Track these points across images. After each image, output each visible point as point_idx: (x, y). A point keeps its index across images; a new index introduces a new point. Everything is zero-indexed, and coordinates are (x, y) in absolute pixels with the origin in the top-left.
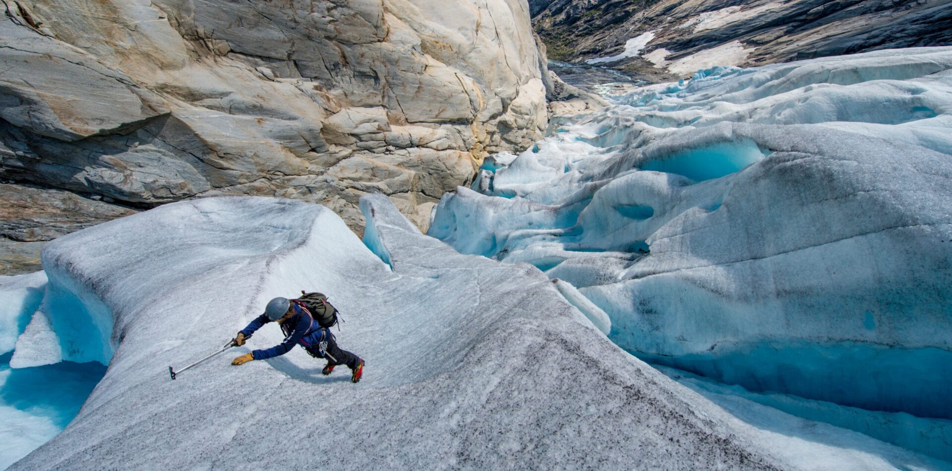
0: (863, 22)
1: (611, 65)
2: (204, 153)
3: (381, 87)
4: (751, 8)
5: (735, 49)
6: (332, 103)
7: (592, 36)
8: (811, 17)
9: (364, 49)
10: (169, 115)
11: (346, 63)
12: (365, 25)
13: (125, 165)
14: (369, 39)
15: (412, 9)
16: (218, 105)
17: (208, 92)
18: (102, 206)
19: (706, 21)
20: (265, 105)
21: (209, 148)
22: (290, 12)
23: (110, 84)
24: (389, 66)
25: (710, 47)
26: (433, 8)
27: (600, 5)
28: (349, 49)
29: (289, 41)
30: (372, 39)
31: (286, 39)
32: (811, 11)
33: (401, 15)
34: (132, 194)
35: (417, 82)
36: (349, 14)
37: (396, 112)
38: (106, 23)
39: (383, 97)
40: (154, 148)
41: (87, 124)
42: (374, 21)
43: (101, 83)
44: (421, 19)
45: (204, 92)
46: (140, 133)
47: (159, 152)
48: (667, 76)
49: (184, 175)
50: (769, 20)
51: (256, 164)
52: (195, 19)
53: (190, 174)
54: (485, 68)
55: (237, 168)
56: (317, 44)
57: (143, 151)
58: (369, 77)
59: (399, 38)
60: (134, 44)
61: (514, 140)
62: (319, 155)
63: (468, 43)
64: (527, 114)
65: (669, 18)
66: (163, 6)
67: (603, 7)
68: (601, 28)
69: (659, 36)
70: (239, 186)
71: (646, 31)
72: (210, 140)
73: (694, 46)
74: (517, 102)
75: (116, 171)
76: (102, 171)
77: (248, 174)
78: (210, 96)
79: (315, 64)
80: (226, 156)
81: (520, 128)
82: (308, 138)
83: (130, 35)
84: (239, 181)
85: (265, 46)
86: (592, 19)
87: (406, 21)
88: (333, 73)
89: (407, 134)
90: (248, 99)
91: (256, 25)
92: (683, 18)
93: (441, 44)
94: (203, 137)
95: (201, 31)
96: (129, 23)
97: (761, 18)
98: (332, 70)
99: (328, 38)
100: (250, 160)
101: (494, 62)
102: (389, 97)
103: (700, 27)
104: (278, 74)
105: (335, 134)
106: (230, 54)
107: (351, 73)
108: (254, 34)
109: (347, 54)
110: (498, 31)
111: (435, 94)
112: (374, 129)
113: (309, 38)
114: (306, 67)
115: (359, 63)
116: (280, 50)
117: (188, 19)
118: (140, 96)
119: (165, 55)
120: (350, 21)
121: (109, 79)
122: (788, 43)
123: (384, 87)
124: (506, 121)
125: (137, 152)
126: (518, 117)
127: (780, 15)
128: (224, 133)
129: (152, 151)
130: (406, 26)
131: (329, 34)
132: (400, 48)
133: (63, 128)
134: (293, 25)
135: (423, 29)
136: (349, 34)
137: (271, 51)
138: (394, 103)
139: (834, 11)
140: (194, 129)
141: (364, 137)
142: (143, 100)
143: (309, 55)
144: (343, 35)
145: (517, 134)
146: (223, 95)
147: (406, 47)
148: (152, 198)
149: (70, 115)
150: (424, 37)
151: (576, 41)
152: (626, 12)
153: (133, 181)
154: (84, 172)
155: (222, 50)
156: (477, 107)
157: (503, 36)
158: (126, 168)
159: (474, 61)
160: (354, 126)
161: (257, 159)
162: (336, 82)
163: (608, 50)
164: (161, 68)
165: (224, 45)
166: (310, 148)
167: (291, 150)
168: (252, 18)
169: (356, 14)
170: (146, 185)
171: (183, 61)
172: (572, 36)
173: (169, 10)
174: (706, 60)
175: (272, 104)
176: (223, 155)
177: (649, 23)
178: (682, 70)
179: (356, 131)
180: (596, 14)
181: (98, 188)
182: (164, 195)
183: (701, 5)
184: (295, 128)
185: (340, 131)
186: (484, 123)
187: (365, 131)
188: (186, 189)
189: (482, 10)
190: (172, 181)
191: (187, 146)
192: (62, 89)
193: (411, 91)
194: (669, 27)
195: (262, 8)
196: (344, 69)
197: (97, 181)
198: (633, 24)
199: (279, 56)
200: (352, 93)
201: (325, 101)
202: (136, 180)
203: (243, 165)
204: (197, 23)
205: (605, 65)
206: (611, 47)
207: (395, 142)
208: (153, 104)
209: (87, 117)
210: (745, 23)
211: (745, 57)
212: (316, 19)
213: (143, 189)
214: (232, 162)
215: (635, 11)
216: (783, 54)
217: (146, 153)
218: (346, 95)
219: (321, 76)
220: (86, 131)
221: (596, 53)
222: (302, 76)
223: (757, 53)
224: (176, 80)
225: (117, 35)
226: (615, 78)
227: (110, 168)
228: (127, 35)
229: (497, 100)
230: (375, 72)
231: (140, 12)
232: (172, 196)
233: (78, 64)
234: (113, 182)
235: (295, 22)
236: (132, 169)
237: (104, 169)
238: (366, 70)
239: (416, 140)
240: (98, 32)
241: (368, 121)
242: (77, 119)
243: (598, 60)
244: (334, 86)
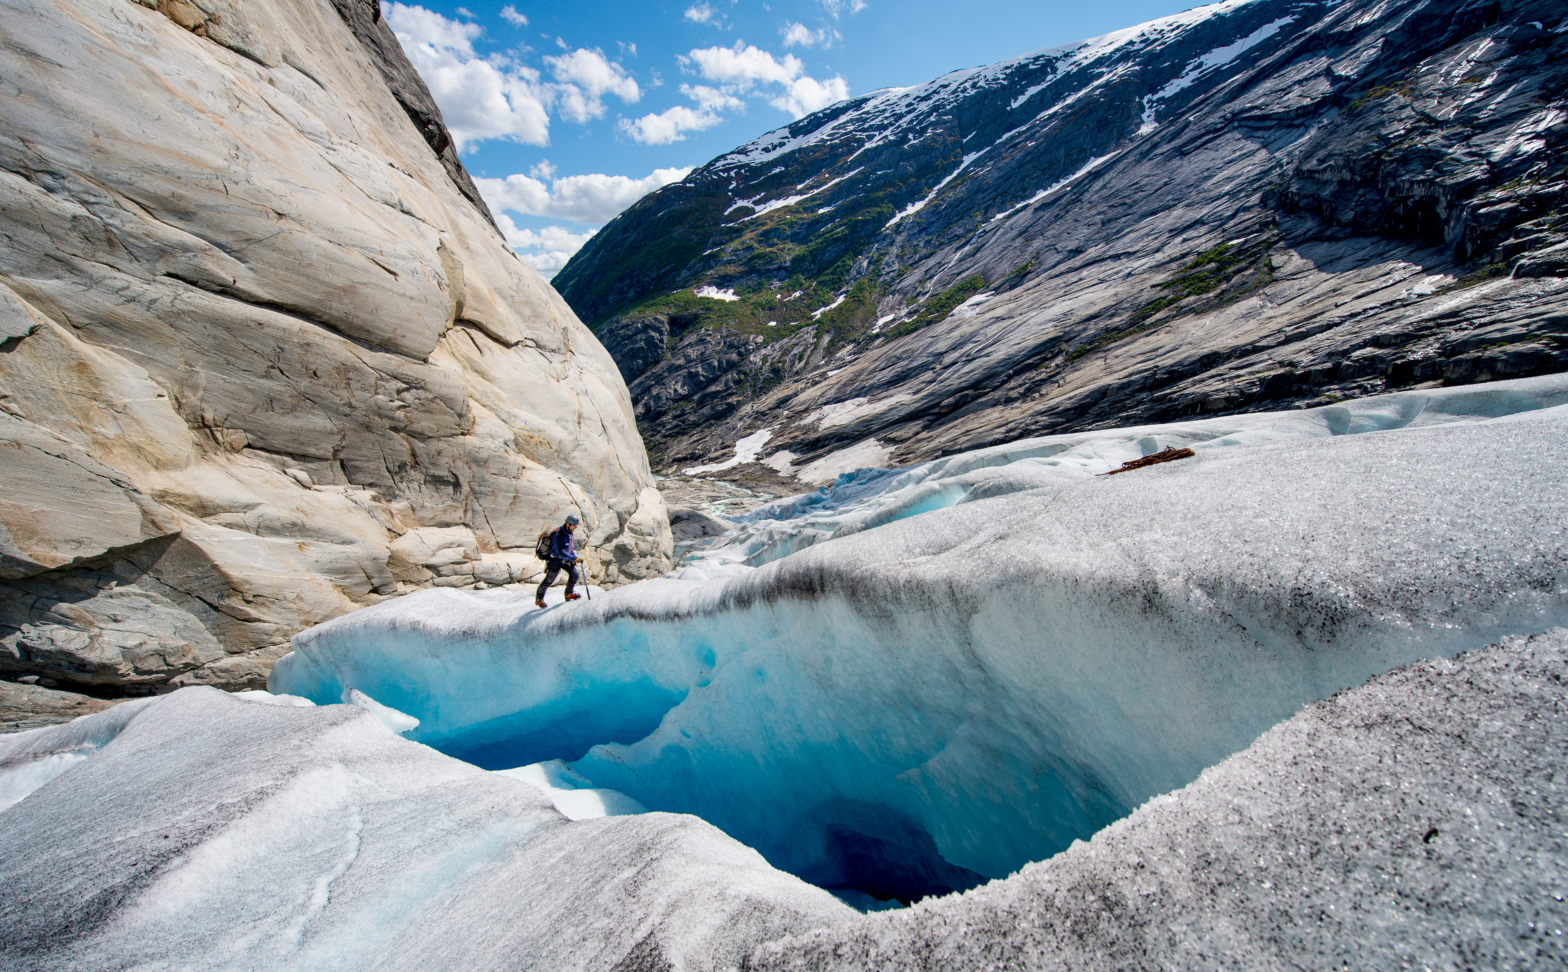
0: (997, 415)
1: (721, 476)
2: (222, 597)
3: (463, 497)
4: (879, 400)
5: (873, 448)
6: (397, 521)
7: (686, 437)
8: (944, 410)
9: (442, 445)
10: (177, 535)
11: (416, 464)
12: (445, 413)
13: (91, 619)
14: (449, 431)
15: (496, 394)
16: (241, 522)
17: (226, 504)
18: (42, 693)
19: (831, 416)
20: (309, 522)
21: (230, 587)
22: (345, 394)
23: (101, 487)
24: (475, 468)
25: (843, 447)
26: (522, 393)
27: (692, 395)
28: (422, 445)
29: (339, 433)
30: (454, 432)
31: (335, 430)
32: (943, 403)
33: (485, 401)
34: (104, 668)
35: (513, 489)
36: (426, 398)
37: (485, 533)
38: (82, 399)
39: (466, 511)
40: (139, 591)
41: (56, 548)
42: (458, 408)
43: (89, 486)
44: (508, 407)
45: (221, 503)
46: (119, 567)
47: (147, 597)
48: (798, 487)
49: (184, 634)
50: (902, 413)
51: (300, 611)
52: (202, 400)
53: (194, 631)
54: (594, 471)
55: (270, 619)
56: (378, 438)
57: (122, 594)
58: (446, 483)
59: (487, 431)
60: (119, 432)
61: (636, 573)
62: (382, 597)
63: (571, 438)
64: (650, 535)
65: (786, 412)
66: (161, 379)
67: (696, 397)
68: (698, 426)
69: (777, 434)
70: (273, 648)
71: (759, 428)
72: (235, 573)
73: (824, 446)
74: (636, 518)
75: (78, 629)
76: (52, 630)
77: (287, 628)
78: (226, 510)
79: (372, 465)
80: (256, 599)
81: (643, 555)
82: (370, 571)
83: (115, 418)
84: (273, 639)
85: (301, 439)
86: (683, 414)
87: (491, 409)
88: (397, 478)
89: (504, 563)
90: (281, 512)
91: (294, 408)
92: (803, 411)
93: (536, 439)
94: (226, 569)
95: (209, 416)
96: (116, 402)
97: (893, 412)
98: (396, 473)
99: (395, 429)
100: (291, 605)
101: (604, 463)
102: (473, 511)
103: (826, 424)
104: (316, 480)
105: (404, 566)
106: (246, 450)
107: (420, 477)
108: (290, 422)
109: (418, 451)
110: (605, 423)
111: (536, 506)
112: (459, 558)
113: (368, 428)
114: (358, 469)
115: (434, 464)
116: (324, 445)
117: (192, 399)
118: (141, 506)
119: (162, 448)
120: (426, 407)
121: (100, 479)
122: (930, 439)
123: (467, 498)
124: (624, 545)
125: (111, 597)
126: (638, 539)
127: (913, 407)
128: (253, 564)
129: (136, 594)
130: (492, 414)
131: (396, 424)
132: (489, 443)
133: (17, 556)
134: (347, 410)
135: (513, 419)
136: (423, 424)
137: (309, 446)
138: (480, 520)
139: (966, 403)
140: (213, 558)
141: (444, 570)
142: (145, 512)
143: (364, 452)
144: (416, 425)
145: (639, 564)
146: (248, 507)
147: (496, 442)
148: (132, 674)
149: (31, 533)
150: (516, 430)
151: (664, 443)
152: (728, 404)
153: (104, 645)
154: (18, 633)
155: (235, 445)
156: (591, 523)
157: (611, 430)
158: (92, 624)
159: (580, 462)
160: (431, 553)
161: (300, 605)
162: (400, 490)
163: (712, 455)
164: (156, 468)
165: (239, 437)
166: (371, 588)
167: (344, 590)
168: (289, 399)
169: (436, 397)
170: (126, 651)
171: (188, 457)
172: (658, 437)
173: (169, 385)
174: (841, 464)
175: (316, 521)
176: (251, 599)
177: (761, 418)
178: (816, 477)
179: (433, 561)
180: (688, 407)
181: (39, 660)
182: (154, 668)
183: (822, 396)
184: (353, 556)
185: (411, 561)
186: (597, 547)
187: (446, 560)
188: (190, 656)
189: (581, 397)
190: (170, 642)
191: (195, 585)
192: (27, 494)
193: (504, 502)
194: (788, 423)
195: (306, 387)
196: (413, 472)
197: (42, 647)
198: (741, 419)
199: (320, 453)
200: (423, 506)
201: (388, 517)
202: (109, 643)
203: (279, 613)
204: (204, 405)
205: (712, 475)
206: (716, 450)
207: (487, 576)
208: (157, 519)
209: (58, 538)
210: (877, 417)
211: (886, 458)
212: (380, 403)
213: (121, 659)
214: (264, 610)
215: (740, 404)
216: (926, 452)
217: (126, 599)
218: (413, 509)
219: (379, 482)
220: (53, 560)
221: (696, 459)
222: (350, 483)
223: (898, 453)
224: (180, 485)
225: (97, 419)
226: (730, 493)
227: (67, 624)
228: (110, 419)
229: (612, 514)
230: (455, 476)
231: (133, 387)
232: (166, 668)
233: (58, 456)
234: (72, 647)
235: (351, 406)
236: (102, 625)
237: (56, 626)
238: (444, 473)
239: (517, 573)
240: (70, 412)
241: (449, 546)
242: (42, 540)
243: (699, 469)
244: (395, 497)
